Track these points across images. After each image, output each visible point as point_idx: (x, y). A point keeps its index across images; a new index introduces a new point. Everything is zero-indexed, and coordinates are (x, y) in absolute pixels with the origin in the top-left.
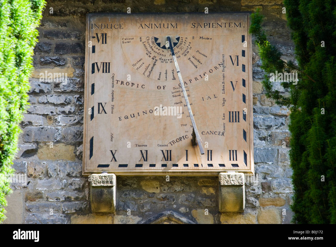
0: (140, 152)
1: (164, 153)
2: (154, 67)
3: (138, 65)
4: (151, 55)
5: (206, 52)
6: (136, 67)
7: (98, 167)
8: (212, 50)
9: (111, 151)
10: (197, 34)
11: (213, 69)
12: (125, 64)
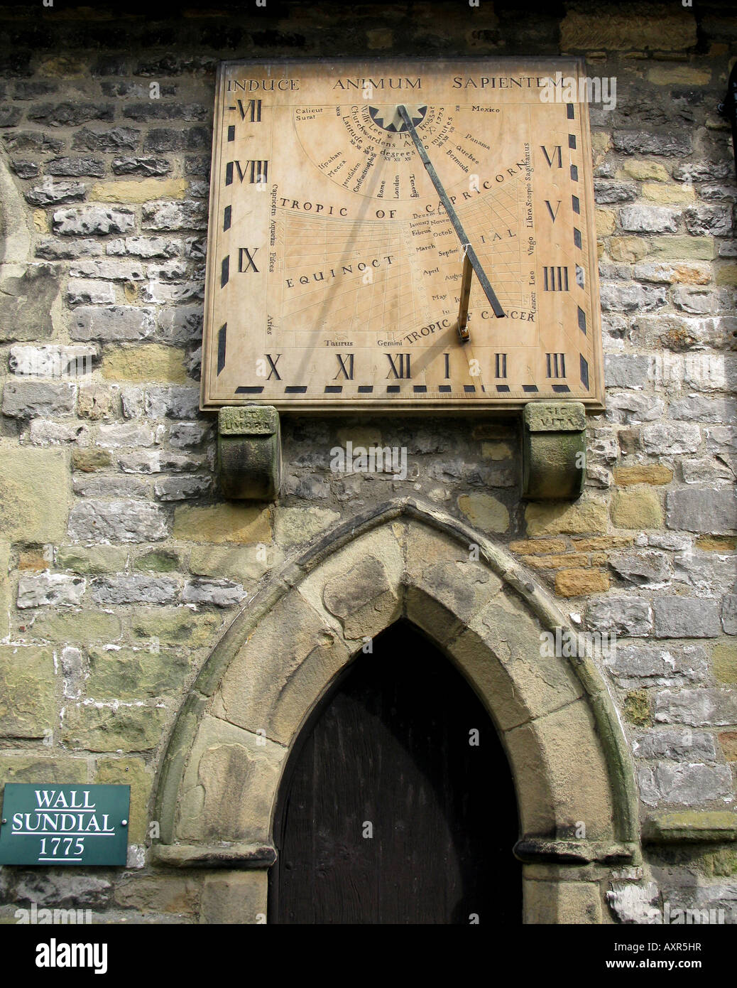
0: (336, 359)
1: (393, 360)
2: (369, 171)
3: (331, 167)
4: (361, 145)
5: (487, 137)
6: (327, 171)
7: (236, 392)
8: (501, 134)
9: (269, 356)
10: (467, 100)
11: (505, 174)
12: (302, 163)
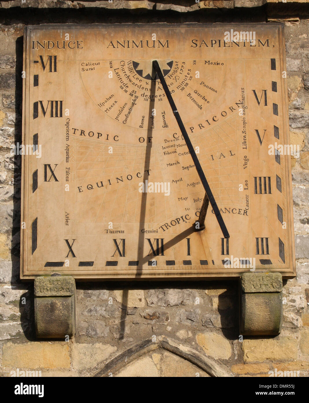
0: (113, 243)
1: (152, 243)
2: (133, 109)
3: (107, 105)
4: (127, 89)
5: (215, 84)
6: (104, 108)
7: (45, 266)
8: (225, 82)
9: (67, 241)
10: (201, 57)
11: (228, 111)
12: (86, 103)
